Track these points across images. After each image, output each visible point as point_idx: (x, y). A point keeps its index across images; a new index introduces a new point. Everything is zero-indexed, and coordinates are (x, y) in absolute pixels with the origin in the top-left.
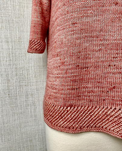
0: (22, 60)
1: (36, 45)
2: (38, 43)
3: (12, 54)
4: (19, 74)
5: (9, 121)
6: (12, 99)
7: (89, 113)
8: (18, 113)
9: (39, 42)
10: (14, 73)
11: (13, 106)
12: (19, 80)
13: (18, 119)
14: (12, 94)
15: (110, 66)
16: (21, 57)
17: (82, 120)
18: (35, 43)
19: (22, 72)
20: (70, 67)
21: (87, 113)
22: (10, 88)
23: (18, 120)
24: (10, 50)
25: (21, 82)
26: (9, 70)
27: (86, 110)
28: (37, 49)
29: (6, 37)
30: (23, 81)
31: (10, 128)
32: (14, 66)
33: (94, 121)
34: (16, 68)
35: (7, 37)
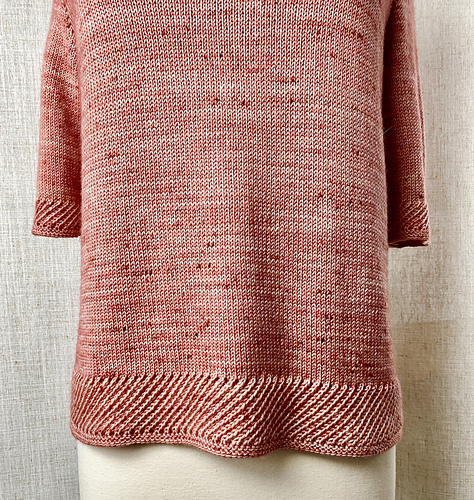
0: (54, 261)
1: (49, 213)
2: (56, 209)
3: (27, 242)
4: (48, 303)
5: (19, 442)
6: (26, 375)
7: (154, 393)
8: (45, 417)
9: (59, 206)
10: (32, 299)
11: (29, 396)
12: (46, 321)
13: (46, 436)
14: (25, 362)
15: (199, 266)
16: (54, 251)
17: (137, 411)
18: (47, 208)
19: (57, 296)
20: (106, 270)
21: (150, 393)
22: (20, 342)
23: (44, 439)
24: (21, 231)
25: (53, 325)
26: (16, 290)
27: (147, 386)
28: (53, 226)
29: (7, 194)
30: (59, 325)
31: (21, 461)
32: (32, 279)
33: (167, 414)
34: (37, 285)
35: (10, 192)
